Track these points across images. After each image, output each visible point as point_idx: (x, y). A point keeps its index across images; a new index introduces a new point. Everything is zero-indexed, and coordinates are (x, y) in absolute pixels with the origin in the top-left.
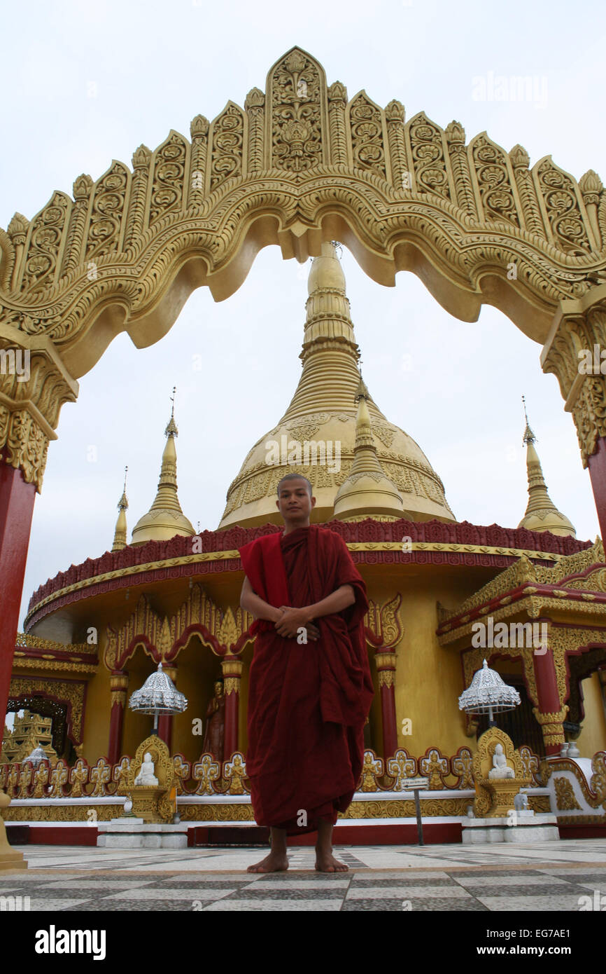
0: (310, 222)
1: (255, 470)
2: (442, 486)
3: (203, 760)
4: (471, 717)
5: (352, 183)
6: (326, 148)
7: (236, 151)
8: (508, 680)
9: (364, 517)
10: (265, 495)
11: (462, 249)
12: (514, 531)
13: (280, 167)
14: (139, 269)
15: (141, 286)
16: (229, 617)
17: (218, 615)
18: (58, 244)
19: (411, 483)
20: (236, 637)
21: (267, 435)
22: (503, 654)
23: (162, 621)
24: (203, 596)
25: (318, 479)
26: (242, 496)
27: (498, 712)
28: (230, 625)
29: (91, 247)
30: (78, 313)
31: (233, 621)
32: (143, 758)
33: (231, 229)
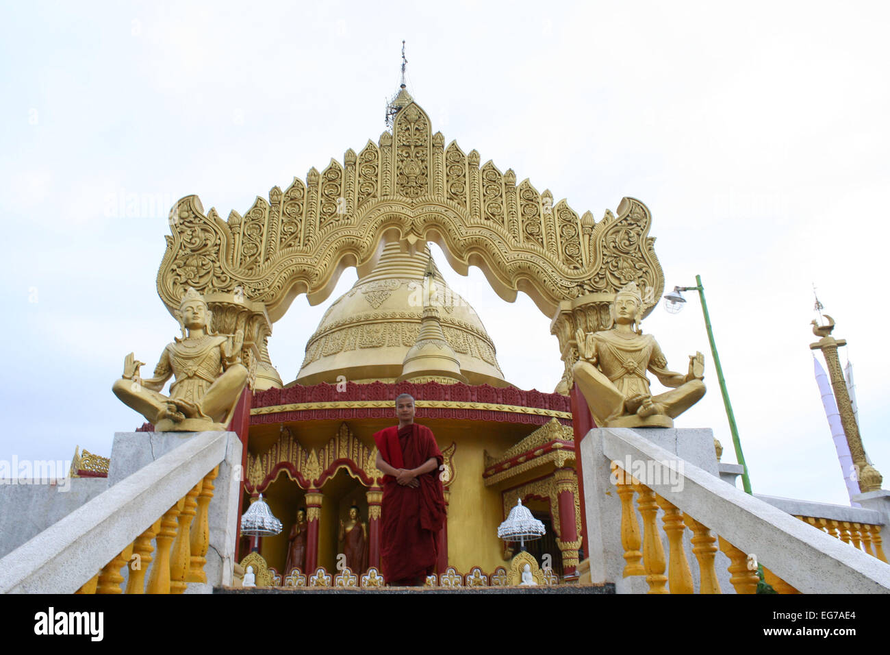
0: (419, 235)
1: (333, 327)
2: (494, 348)
3: (293, 573)
4: (507, 544)
5: (446, 211)
6: (430, 182)
7: (374, 179)
8: (536, 516)
9: (428, 379)
10: (341, 350)
11: (508, 262)
12: (549, 395)
13: (401, 193)
14: (316, 260)
15: (317, 272)
16: (313, 456)
17: (304, 455)
18: (262, 235)
19: (468, 346)
20: (318, 474)
21: (344, 296)
22: (535, 494)
23: (255, 459)
24: (292, 438)
25: (387, 339)
26: (320, 349)
27: (528, 540)
28: (314, 464)
29: (283, 240)
30: (279, 286)
31: (316, 460)
32: (245, 570)
33: (371, 237)
